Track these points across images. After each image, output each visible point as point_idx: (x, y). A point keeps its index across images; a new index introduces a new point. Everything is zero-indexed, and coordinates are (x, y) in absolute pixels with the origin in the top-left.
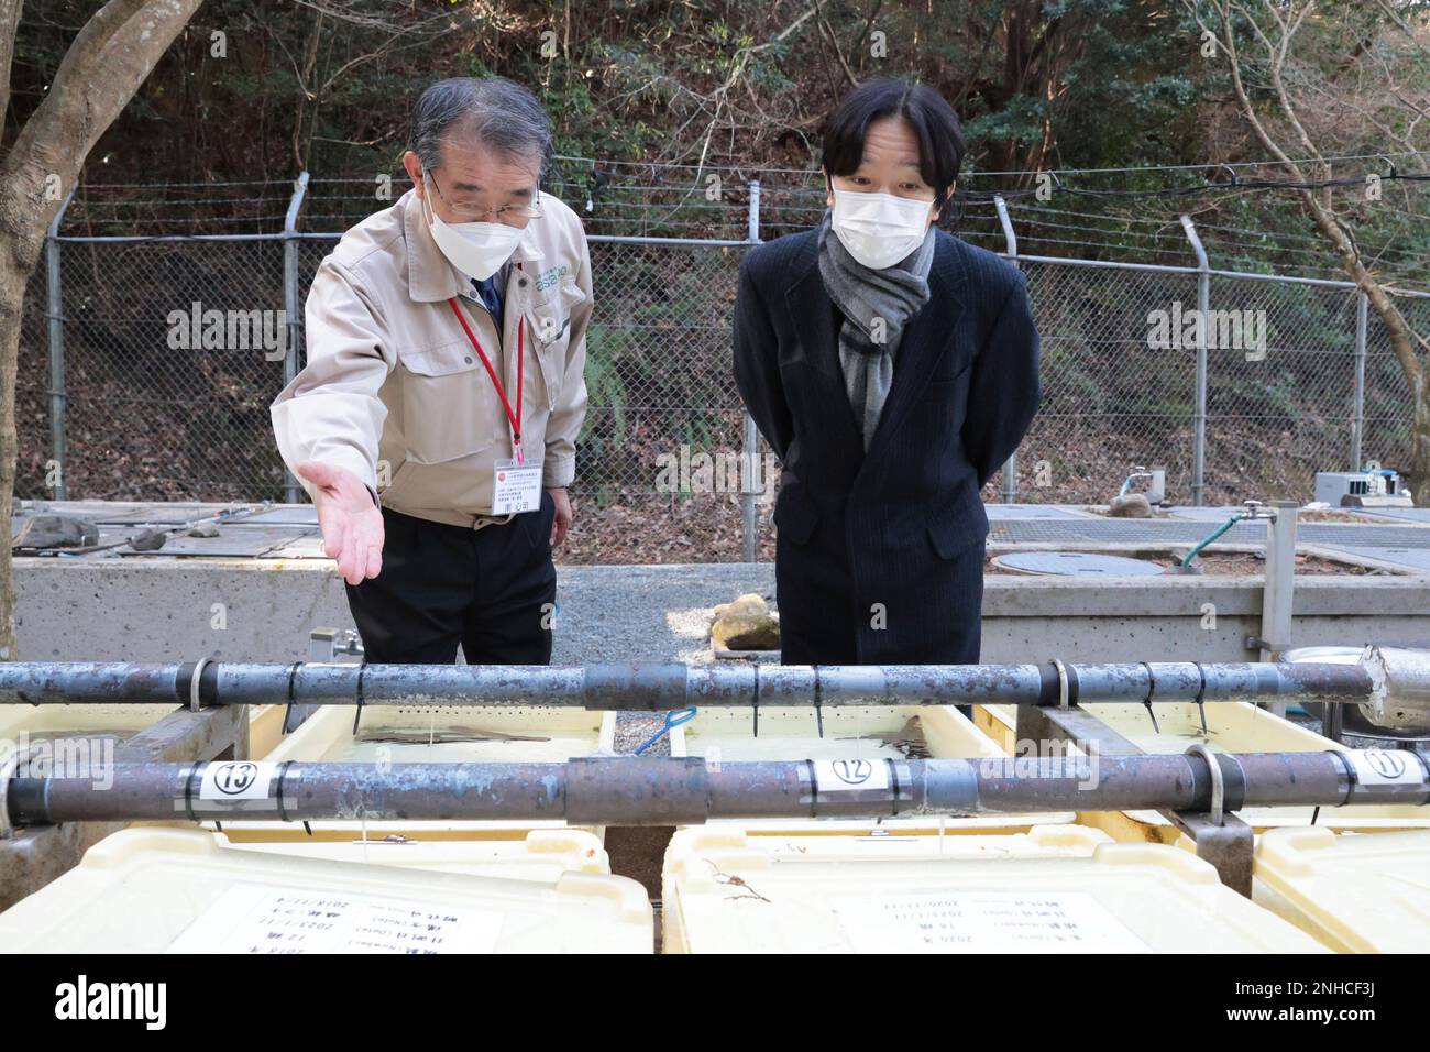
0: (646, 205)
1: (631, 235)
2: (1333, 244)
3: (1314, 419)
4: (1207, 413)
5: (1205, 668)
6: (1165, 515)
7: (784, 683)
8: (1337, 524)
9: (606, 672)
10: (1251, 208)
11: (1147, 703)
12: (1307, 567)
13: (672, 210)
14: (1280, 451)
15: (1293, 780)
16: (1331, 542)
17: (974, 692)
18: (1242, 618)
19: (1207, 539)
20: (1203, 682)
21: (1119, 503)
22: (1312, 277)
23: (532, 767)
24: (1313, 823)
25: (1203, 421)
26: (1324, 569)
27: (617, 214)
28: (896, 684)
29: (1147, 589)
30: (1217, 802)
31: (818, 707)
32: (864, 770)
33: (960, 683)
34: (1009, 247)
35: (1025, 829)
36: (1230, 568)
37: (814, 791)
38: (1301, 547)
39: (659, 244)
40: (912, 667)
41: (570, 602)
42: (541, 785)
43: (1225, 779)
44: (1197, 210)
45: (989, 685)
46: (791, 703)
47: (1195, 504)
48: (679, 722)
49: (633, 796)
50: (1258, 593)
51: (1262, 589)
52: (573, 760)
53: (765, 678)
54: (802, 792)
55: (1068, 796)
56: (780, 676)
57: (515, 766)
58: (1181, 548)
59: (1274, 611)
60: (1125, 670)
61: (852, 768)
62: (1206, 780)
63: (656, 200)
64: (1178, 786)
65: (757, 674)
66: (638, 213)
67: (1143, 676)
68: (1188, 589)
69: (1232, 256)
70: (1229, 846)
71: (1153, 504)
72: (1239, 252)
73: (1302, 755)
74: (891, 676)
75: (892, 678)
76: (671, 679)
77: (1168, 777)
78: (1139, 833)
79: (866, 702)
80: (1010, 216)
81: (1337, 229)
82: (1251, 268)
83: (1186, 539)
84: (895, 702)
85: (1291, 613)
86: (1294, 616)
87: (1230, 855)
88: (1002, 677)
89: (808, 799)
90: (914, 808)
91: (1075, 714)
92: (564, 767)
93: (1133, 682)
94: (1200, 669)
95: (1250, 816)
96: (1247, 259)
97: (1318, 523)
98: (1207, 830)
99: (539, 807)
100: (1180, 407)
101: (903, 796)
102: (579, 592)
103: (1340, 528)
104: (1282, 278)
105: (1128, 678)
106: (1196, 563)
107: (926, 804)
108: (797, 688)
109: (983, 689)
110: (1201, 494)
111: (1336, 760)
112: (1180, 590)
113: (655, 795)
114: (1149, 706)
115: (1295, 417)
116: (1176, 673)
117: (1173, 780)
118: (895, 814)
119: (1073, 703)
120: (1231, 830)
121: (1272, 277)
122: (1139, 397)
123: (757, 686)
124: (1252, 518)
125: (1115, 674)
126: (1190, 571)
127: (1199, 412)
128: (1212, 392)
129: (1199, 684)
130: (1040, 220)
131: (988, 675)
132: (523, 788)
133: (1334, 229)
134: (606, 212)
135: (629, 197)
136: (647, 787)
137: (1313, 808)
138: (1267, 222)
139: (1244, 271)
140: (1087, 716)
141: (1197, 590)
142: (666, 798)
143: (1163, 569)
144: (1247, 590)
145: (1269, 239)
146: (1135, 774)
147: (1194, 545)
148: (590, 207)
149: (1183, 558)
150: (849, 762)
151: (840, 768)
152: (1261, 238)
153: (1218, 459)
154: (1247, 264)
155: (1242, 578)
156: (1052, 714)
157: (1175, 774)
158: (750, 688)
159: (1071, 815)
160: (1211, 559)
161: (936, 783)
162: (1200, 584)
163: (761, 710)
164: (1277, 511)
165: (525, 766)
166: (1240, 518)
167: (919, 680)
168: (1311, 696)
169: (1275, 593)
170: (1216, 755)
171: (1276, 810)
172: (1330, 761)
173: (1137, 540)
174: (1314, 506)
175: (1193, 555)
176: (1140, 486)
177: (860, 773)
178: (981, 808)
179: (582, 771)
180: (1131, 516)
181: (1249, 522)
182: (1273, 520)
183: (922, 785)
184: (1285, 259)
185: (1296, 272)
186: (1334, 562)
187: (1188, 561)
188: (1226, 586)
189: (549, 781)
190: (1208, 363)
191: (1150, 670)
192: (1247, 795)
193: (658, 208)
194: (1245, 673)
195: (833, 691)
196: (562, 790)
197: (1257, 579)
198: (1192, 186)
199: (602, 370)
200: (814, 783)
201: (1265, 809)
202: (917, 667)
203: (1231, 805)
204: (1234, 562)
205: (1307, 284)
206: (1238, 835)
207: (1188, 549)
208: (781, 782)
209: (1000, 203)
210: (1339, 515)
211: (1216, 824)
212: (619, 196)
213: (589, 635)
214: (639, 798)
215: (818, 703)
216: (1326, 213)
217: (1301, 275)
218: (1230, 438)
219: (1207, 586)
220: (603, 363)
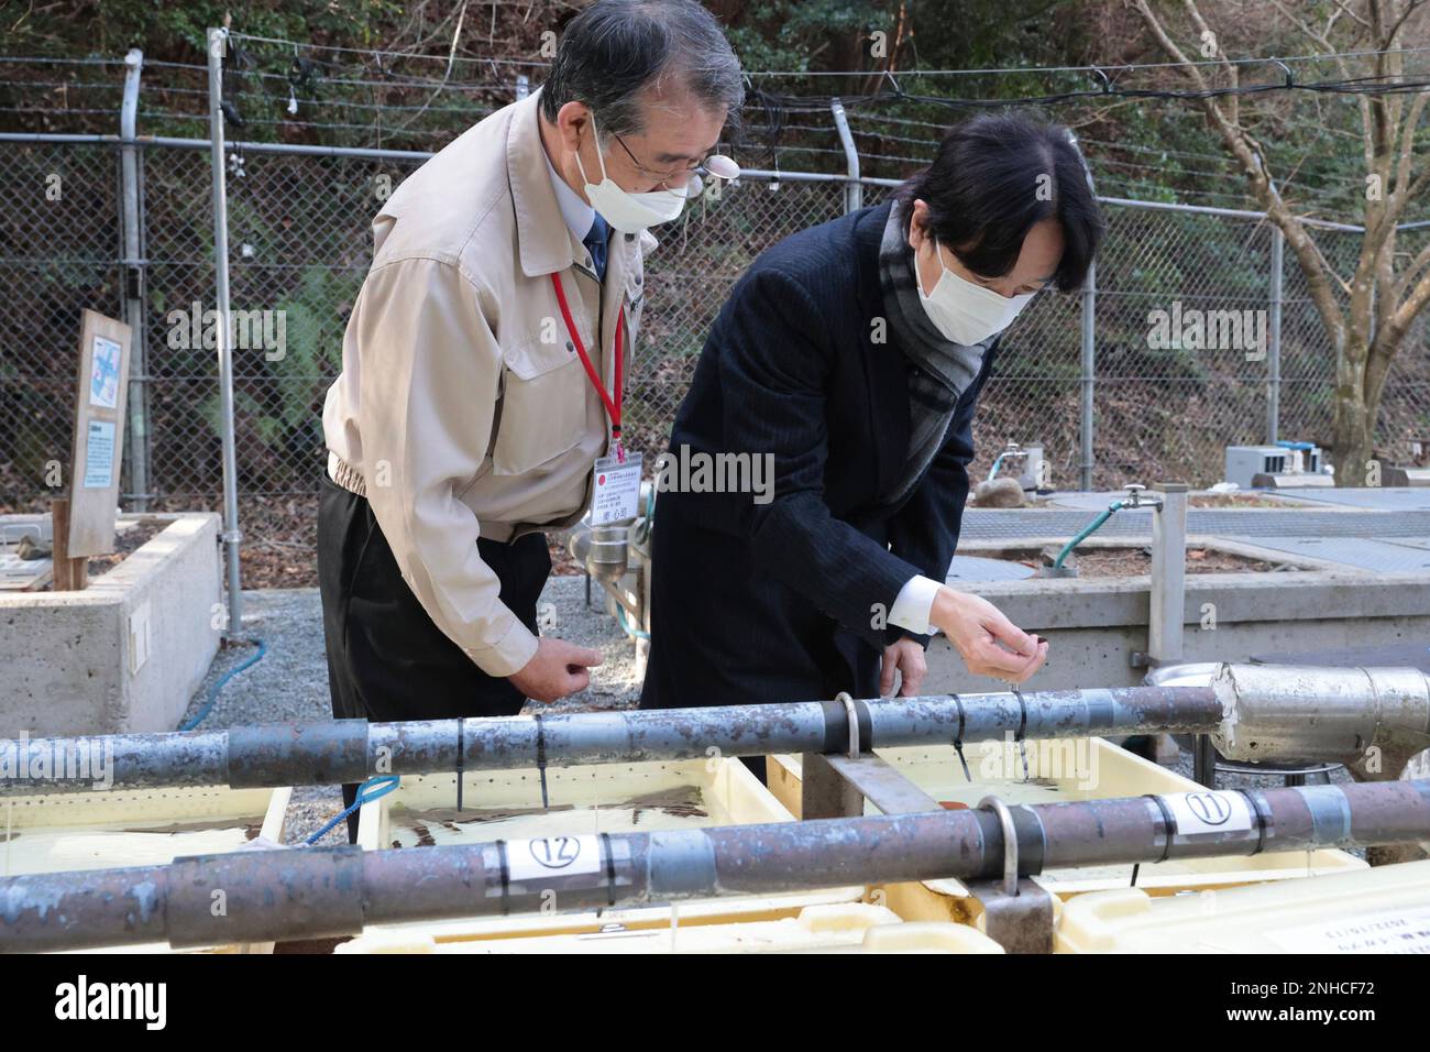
0: (379, 106)
1: (360, 145)
2: (1242, 165)
3: (1224, 379)
4: (1095, 374)
5: (1026, 698)
6: (1042, 504)
7: (496, 740)
8: (1247, 509)
9: (256, 736)
10: (1149, 119)
11: (958, 745)
12: (1204, 564)
13: (416, 112)
14: (1186, 420)
15: (1101, 834)
16: (1237, 534)
17: (741, 740)
18: (1125, 629)
19: (1082, 533)
20: (1024, 715)
21: (986, 489)
22: (1221, 206)
23: (121, 873)
24: (1133, 884)
25: (1091, 386)
26: (1224, 566)
27: (342, 117)
28: (642, 734)
29: (1011, 597)
30: (1011, 867)
31: (542, 769)
32: (570, 850)
33: (724, 730)
34: (850, 165)
35: (795, 912)
36: (1114, 568)
37: (504, 880)
38: (1198, 540)
39: (400, 159)
40: (662, 711)
41: (281, 638)
42: (130, 896)
43: (1019, 836)
44: (1085, 121)
45: (760, 730)
46: (507, 764)
47: (1084, 489)
48: (373, 797)
49: (260, 902)
50: (1143, 599)
51: (1149, 593)
52: (179, 861)
53: (472, 735)
54: (489, 883)
55: (830, 869)
56: (491, 731)
57: (97, 873)
58: (1053, 545)
59: (1163, 619)
60: (929, 705)
61: (555, 847)
62: (997, 841)
63: (394, 98)
64: (964, 848)
65: (461, 729)
66: (369, 116)
67: (951, 711)
68: (1060, 596)
69: (1127, 178)
70: (1024, 920)
71: (1026, 491)
72: (1136, 175)
73: (1114, 802)
74: (635, 724)
75: (637, 726)
76: (345, 742)
77: (952, 838)
78: (943, 909)
79: (604, 759)
80: (851, 128)
81: (1244, 147)
82: (1149, 195)
83: (1061, 534)
84: (641, 758)
85: (1182, 622)
86: (1185, 625)
87: (1025, 930)
88: (777, 720)
89: (497, 892)
90: (636, 894)
91: (868, 762)
92: (166, 870)
93: (939, 719)
94: (1021, 701)
95: (1052, 883)
96: (1144, 183)
97: (1223, 509)
98: (1000, 902)
99: (129, 927)
100: (1064, 367)
101: (619, 881)
102: (294, 624)
103: (1248, 514)
104: (1186, 207)
105: (932, 714)
106: (1070, 563)
107: (649, 888)
108: (514, 746)
109: (753, 736)
110: (1091, 474)
111: (1152, 807)
112: (1049, 598)
113: (291, 899)
114: (959, 749)
115: (1203, 379)
116: (991, 706)
117: (958, 841)
118: (612, 903)
119: (866, 748)
120: (1027, 900)
121: (1174, 206)
122: (1015, 356)
123: (461, 745)
124: (1134, 506)
125: (917, 709)
126: (1063, 573)
127: (1086, 374)
128: (1103, 349)
129: (1019, 718)
130: (891, 133)
131: (758, 718)
132: (106, 903)
133: (1241, 147)
134: (324, 114)
135: (357, 94)
136: (281, 890)
137: (1131, 867)
138: (1167, 136)
139: (1140, 199)
140: (882, 764)
141: (1072, 597)
142: (306, 901)
143: (1032, 572)
144: (1132, 595)
145: (1170, 158)
146: (912, 836)
147: (1068, 540)
148: (293, 107)
149: (1055, 557)
150: (551, 841)
151: (539, 848)
152: (1160, 157)
153: (1112, 430)
154: (1145, 190)
155: (1125, 580)
156: (839, 764)
157: (959, 834)
158: (452, 748)
159: (858, 890)
160: (1092, 558)
161: (663, 862)
162: (1075, 589)
163: (466, 775)
164: (1163, 497)
165: (112, 873)
166: (1120, 506)
167: (672, 727)
168: (1152, 727)
169: (1163, 597)
170: (1010, 808)
171: (1083, 871)
172: (1146, 808)
173: (1004, 535)
174: (1220, 488)
175: (1067, 552)
176: (1014, 466)
177: (564, 854)
178: (721, 890)
179: (191, 873)
180: (1000, 506)
181: (1130, 510)
182: (1159, 507)
183: (644, 864)
184: (1191, 184)
185: (1203, 199)
186: (1236, 557)
187: (1060, 561)
188: (1105, 590)
189: (144, 891)
190: (1097, 311)
191: (959, 705)
192: (1048, 854)
193: (396, 110)
194: (1074, 702)
195: (561, 746)
196: (162, 901)
197: (1142, 581)
198: (1077, 91)
199: (321, 326)
200: (504, 870)
201: (1071, 871)
202: (670, 711)
203: (1028, 870)
204: (1116, 559)
205: (1215, 215)
206: (1034, 905)
207: (1061, 546)
208: (461, 871)
209: (839, 111)
210: (1248, 499)
211: (1011, 895)
212: (342, 93)
213: (305, 681)
214: (270, 904)
215: (542, 763)
216: (1231, 127)
217: (1209, 204)
218: (1126, 404)
219: (1081, 592)
220: (323, 318)
